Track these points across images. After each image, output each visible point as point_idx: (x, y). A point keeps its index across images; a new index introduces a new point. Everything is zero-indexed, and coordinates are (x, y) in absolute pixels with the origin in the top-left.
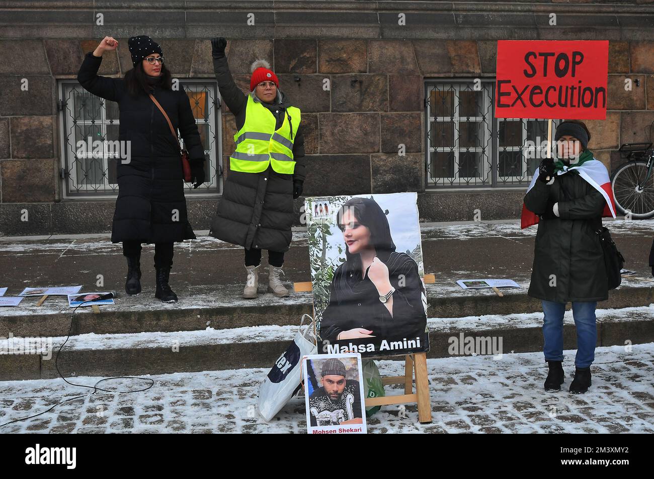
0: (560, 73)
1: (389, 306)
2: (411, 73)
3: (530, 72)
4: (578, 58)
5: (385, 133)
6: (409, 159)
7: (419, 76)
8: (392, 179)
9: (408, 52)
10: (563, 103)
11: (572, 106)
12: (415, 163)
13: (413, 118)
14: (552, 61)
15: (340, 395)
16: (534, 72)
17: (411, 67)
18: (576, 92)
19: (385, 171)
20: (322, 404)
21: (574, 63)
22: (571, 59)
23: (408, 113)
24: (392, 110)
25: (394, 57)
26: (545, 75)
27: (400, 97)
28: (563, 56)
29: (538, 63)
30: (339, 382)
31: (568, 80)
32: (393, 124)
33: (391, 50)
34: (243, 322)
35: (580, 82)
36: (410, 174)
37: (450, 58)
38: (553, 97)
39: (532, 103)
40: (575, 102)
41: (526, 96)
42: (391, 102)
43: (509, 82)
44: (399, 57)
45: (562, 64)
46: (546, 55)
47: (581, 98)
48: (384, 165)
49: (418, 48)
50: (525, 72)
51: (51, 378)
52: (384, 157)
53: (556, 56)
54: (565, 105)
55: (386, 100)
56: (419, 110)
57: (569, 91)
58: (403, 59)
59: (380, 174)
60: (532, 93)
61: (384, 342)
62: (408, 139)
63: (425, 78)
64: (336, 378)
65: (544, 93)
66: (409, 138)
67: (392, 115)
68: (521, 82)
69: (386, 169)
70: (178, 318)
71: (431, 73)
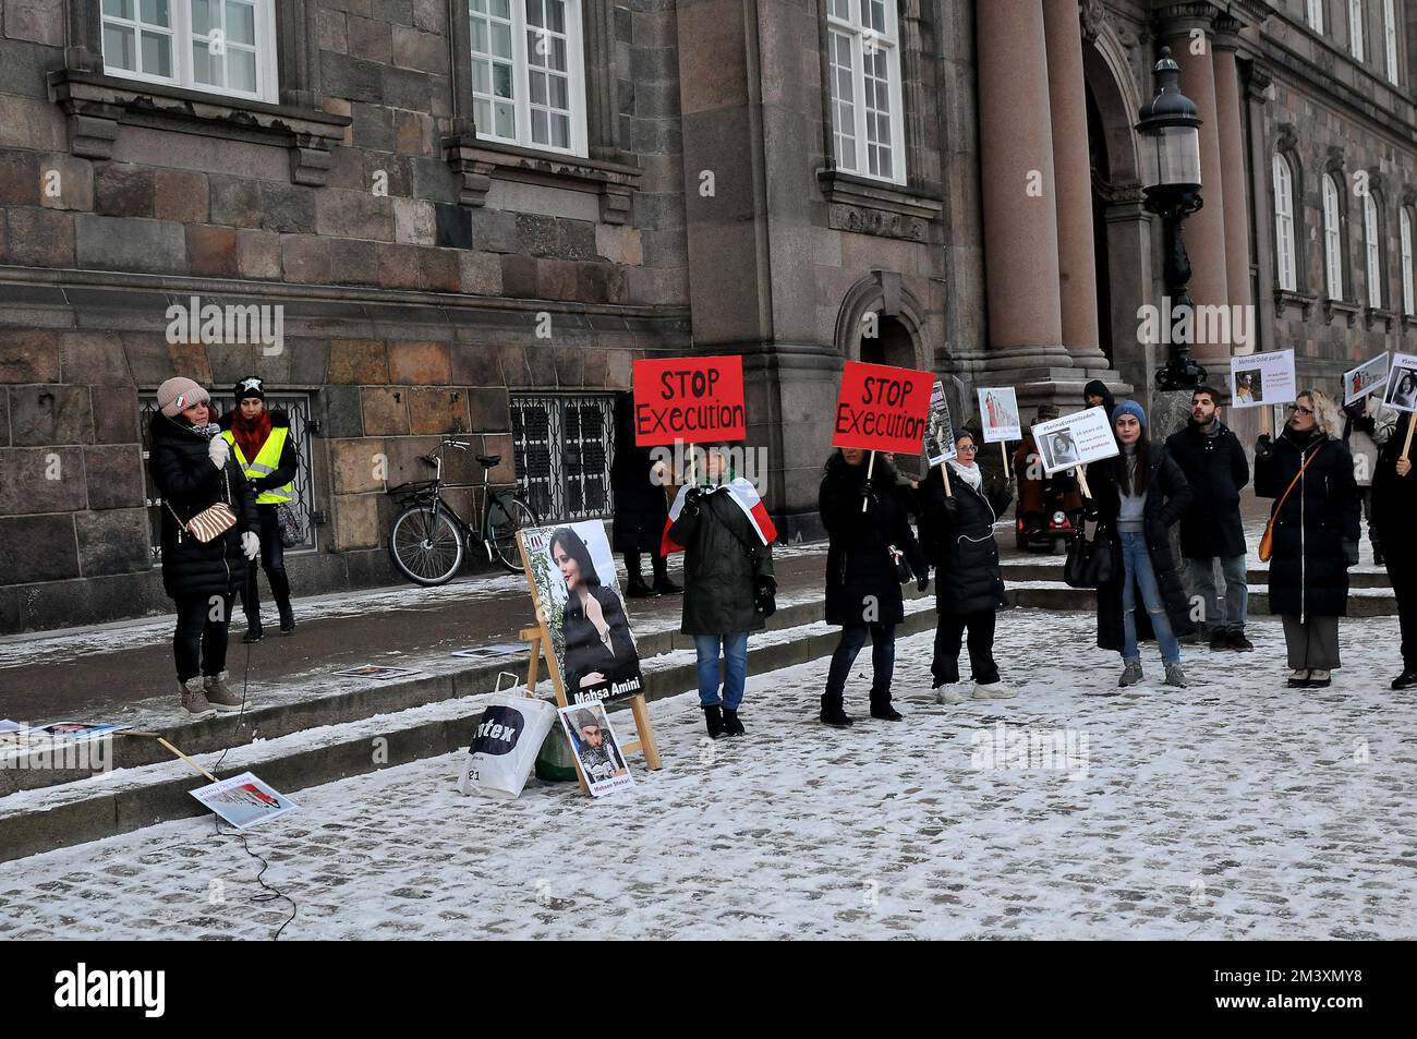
0: (698, 393)
1: (609, 645)
2: (121, 384)
3: (667, 393)
4: (714, 376)
5: (92, 478)
6: (128, 518)
7: (131, 388)
8: (107, 551)
9: (114, 350)
10: (703, 424)
11: (712, 427)
12: (137, 524)
13: (130, 453)
14: (688, 379)
15: (601, 746)
16: (672, 393)
17: (120, 374)
18: (714, 411)
19: (97, 539)
20: (591, 759)
21: (711, 381)
22: (706, 377)
23: (121, 445)
24: (99, 441)
25: (97, 360)
26: (683, 396)
27: (109, 422)
28: (698, 374)
29: (675, 382)
30: (596, 733)
31: (705, 400)
32: (102, 463)
33: (91, 348)
34: (292, 725)
35: (718, 401)
36: (131, 540)
37: (171, 361)
38: (693, 419)
39: (673, 427)
40: (715, 424)
41: (666, 421)
42: (97, 428)
43: (648, 405)
44: (104, 358)
45: (699, 382)
46: (682, 374)
47: (720, 418)
48: (94, 529)
49: (129, 345)
50: (663, 393)
51: (130, 831)
52: (93, 517)
53: (692, 375)
54: (706, 427)
55: (90, 426)
56: (136, 441)
57: (708, 411)
58: (109, 363)
59: (90, 544)
60: (672, 416)
61: (614, 685)
62: (125, 487)
63: (140, 391)
64: (592, 729)
65: (684, 414)
66: (127, 485)
67: (99, 449)
68: (659, 405)
69: (98, 535)
70: (220, 730)
71: (147, 384)
